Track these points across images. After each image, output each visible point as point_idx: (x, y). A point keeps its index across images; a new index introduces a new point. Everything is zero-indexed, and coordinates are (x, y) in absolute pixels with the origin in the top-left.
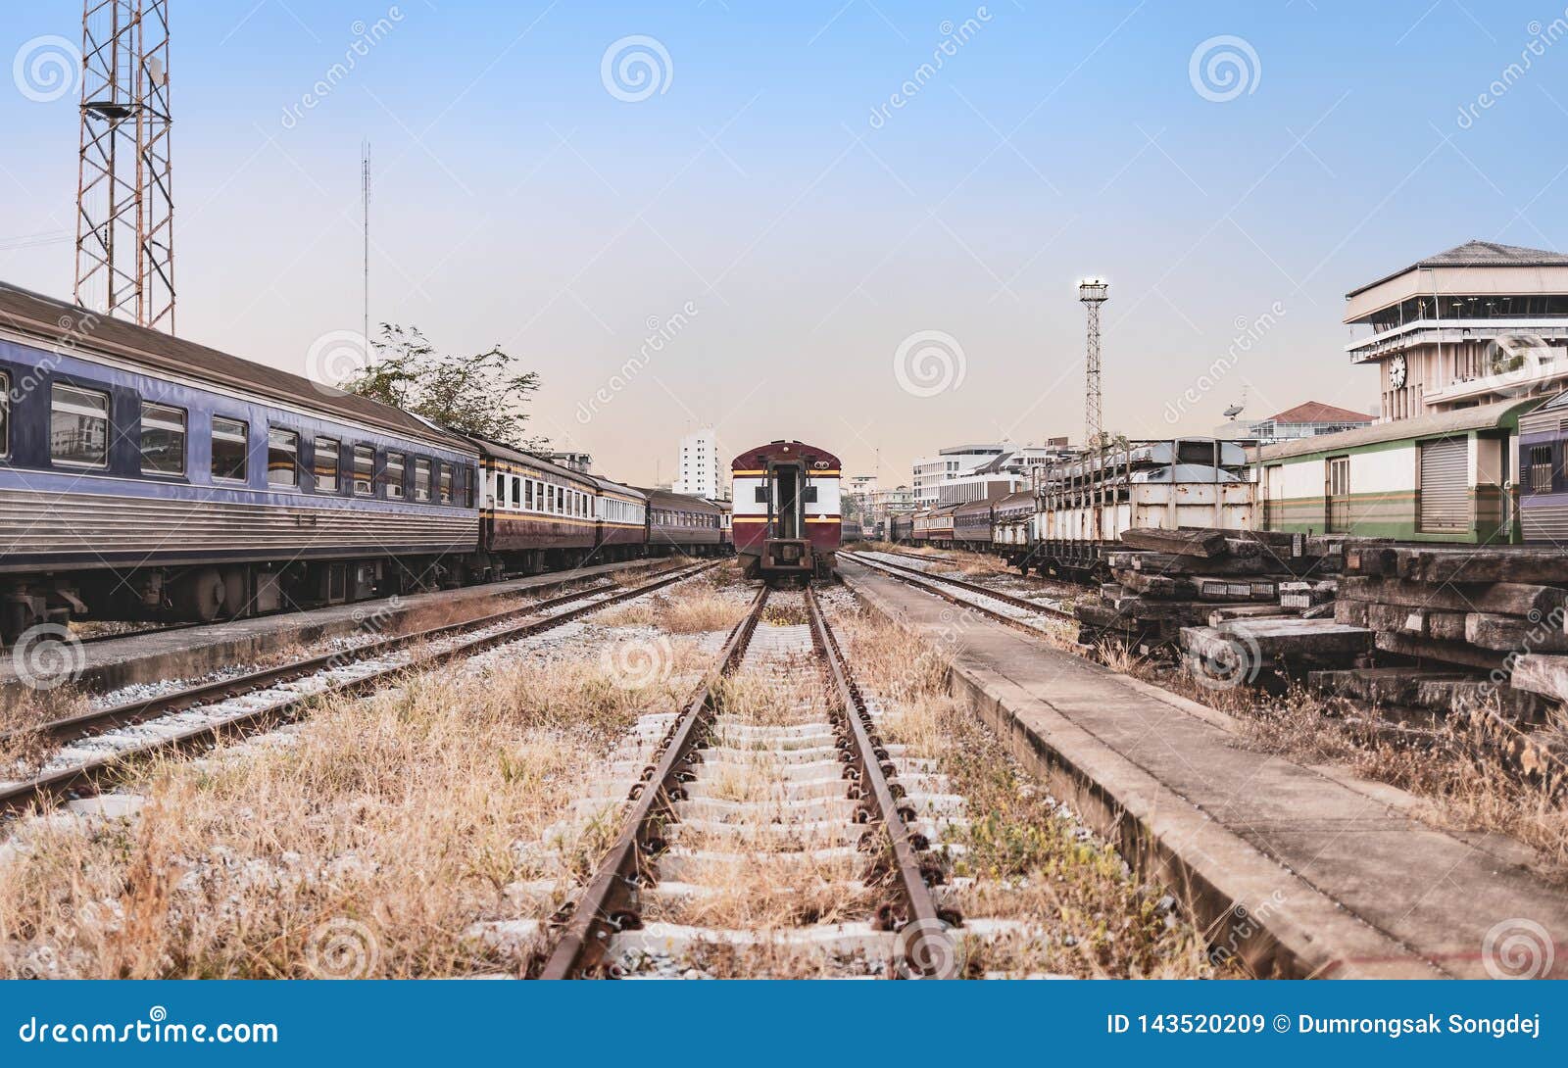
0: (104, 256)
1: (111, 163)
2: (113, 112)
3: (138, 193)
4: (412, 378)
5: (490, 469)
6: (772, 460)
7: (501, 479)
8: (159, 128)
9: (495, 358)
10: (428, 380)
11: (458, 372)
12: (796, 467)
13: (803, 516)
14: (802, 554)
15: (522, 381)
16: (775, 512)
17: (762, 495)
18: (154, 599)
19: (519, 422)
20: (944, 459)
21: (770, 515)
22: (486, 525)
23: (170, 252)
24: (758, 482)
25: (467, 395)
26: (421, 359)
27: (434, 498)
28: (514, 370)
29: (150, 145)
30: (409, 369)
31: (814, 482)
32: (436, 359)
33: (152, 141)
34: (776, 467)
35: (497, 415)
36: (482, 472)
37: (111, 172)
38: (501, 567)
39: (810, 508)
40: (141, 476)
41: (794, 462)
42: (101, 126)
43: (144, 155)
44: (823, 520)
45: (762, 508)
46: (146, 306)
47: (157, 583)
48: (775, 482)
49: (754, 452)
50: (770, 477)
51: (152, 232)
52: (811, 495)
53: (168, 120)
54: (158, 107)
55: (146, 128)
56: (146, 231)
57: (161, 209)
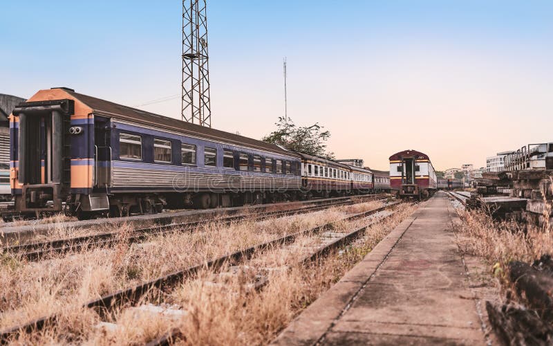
0: (190, 101)
1: (192, 73)
2: (192, 57)
3: (199, 81)
4: (288, 134)
5: (305, 163)
6: (403, 157)
7: (310, 167)
8: (205, 60)
9: (315, 128)
10: (293, 135)
11: (303, 132)
12: (412, 159)
13: (415, 176)
14: (414, 189)
15: (324, 134)
16: (405, 175)
17: (400, 169)
18: (188, 201)
19: (323, 148)
20: (499, 157)
21: (403, 176)
22: (305, 181)
23: (209, 99)
24: (398, 165)
25: (306, 140)
26: (291, 128)
27: (284, 173)
28: (322, 131)
29: (202, 66)
30: (288, 132)
31: (419, 164)
32: (296, 128)
33: (203, 64)
34: (404, 159)
35: (316, 146)
36: (303, 164)
37: (192, 76)
38: (311, 195)
39: (417, 173)
40: (181, 165)
41: (411, 157)
42: (188, 61)
43: (201, 69)
44: (422, 177)
45: (400, 174)
46: (202, 116)
47: (189, 197)
48: (404, 164)
49: (397, 154)
50: (402, 163)
51: (204, 92)
52: (417, 169)
53: (207, 58)
54: (205, 54)
55: (201, 61)
56: (202, 92)
57: (206, 86)
